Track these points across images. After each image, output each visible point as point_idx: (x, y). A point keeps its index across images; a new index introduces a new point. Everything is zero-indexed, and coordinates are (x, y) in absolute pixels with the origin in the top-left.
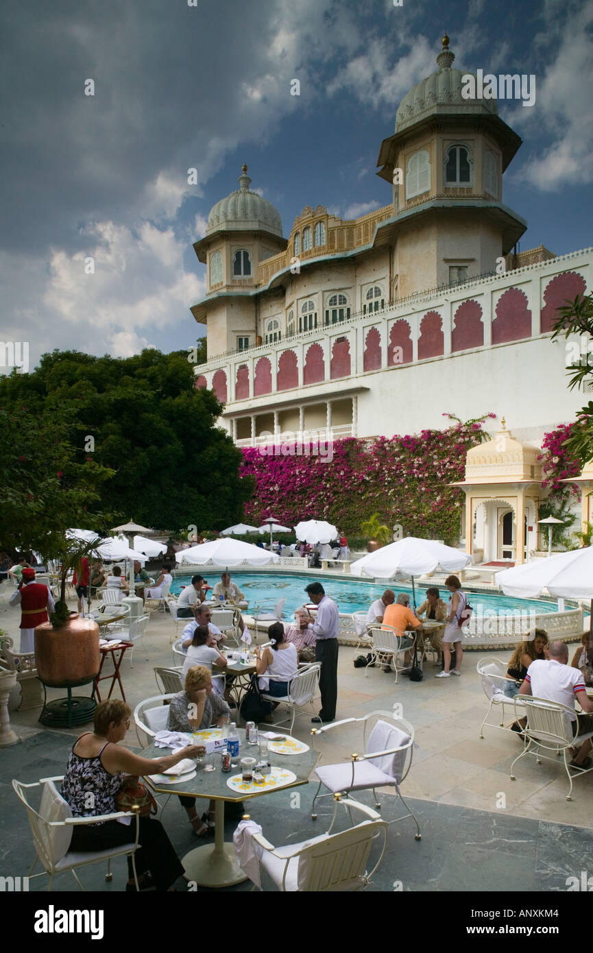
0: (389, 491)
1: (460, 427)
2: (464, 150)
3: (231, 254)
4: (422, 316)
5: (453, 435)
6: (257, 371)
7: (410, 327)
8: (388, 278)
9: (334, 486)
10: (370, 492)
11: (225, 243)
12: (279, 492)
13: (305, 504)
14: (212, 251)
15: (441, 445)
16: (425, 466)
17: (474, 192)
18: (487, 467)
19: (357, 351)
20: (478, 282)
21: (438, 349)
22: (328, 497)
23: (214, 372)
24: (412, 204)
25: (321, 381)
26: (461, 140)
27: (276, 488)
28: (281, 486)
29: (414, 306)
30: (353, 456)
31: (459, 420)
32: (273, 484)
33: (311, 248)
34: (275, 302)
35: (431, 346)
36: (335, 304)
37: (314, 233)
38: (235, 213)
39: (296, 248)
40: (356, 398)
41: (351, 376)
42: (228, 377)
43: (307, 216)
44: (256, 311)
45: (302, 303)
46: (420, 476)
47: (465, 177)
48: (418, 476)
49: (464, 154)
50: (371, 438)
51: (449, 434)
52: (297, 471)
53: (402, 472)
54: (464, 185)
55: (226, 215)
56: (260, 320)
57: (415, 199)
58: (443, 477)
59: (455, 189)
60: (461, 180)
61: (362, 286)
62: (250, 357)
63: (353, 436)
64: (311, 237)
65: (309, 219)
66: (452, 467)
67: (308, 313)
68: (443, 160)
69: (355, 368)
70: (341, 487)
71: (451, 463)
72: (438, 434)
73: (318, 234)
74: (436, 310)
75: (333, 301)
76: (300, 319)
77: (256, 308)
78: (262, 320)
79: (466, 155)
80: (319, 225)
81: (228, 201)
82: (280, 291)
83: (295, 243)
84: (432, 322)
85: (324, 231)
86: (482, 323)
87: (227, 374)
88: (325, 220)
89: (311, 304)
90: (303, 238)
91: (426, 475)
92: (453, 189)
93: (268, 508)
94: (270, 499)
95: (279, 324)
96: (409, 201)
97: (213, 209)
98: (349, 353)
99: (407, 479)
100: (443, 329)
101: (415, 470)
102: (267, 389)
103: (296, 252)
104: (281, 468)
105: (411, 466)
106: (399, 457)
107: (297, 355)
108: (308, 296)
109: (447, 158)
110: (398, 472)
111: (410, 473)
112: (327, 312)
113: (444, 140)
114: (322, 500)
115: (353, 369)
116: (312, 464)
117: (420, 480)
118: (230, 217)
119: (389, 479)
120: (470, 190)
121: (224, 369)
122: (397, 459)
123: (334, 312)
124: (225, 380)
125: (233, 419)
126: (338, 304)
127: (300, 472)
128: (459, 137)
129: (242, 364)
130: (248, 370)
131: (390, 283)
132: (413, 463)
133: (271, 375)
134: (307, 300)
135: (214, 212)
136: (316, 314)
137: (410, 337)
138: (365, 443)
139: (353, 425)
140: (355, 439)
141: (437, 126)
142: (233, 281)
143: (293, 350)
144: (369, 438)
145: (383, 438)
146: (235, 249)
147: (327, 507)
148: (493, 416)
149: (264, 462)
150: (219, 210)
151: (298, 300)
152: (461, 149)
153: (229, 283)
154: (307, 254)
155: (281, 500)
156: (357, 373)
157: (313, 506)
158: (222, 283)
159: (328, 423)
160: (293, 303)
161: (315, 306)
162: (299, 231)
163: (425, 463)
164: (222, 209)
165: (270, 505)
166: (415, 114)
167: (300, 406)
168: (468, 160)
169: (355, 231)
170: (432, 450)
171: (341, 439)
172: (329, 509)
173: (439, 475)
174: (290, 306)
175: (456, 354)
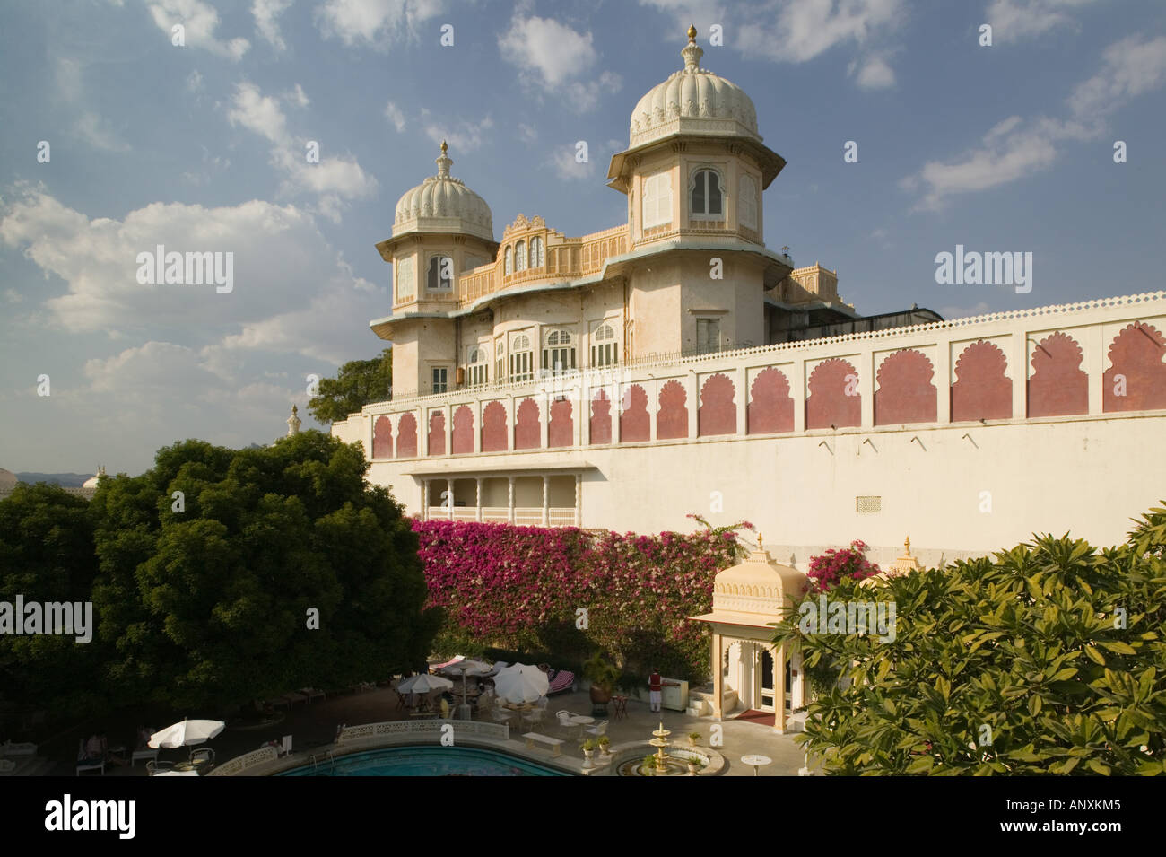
0: (620, 605)
1: (708, 535)
2: (714, 175)
3: (425, 261)
4: (662, 384)
5: (699, 544)
6: (455, 421)
7: (647, 397)
8: (622, 317)
9: (553, 588)
10: (597, 602)
11: (416, 246)
12: (482, 586)
13: (517, 606)
14: (399, 254)
15: (685, 553)
16: (666, 578)
17: (727, 228)
18: (739, 598)
19: (581, 419)
20: (729, 353)
21: (681, 430)
22: (545, 602)
23: (401, 414)
24: (651, 236)
25: (536, 447)
26: (711, 163)
27: (479, 581)
28: (485, 579)
29: (651, 371)
30: (576, 552)
31: (707, 524)
32: (474, 575)
33: (526, 268)
34: (480, 327)
35: (672, 425)
36: (556, 342)
37: (530, 251)
38: (430, 209)
39: (507, 265)
40: (580, 476)
41: (573, 447)
42: (418, 424)
43: (520, 228)
44: (457, 335)
45: (514, 336)
46: (659, 591)
47: (716, 207)
48: (656, 591)
49: (714, 179)
50: (600, 530)
51: (694, 541)
52: (506, 563)
53: (636, 582)
54: (715, 217)
55: (418, 210)
56: (461, 347)
57: (654, 230)
58: (688, 596)
59: (703, 223)
60: (711, 211)
61: (590, 322)
62: (448, 402)
63: (576, 525)
64: (526, 253)
65: (523, 232)
66: (698, 586)
67: (521, 350)
68: (688, 186)
69: (579, 437)
70: (561, 590)
71: (697, 580)
72: (681, 538)
73: (534, 251)
74: (679, 380)
75: (553, 339)
76: (512, 356)
77: (457, 332)
78: (464, 348)
79: (717, 180)
80: (535, 240)
81: (421, 192)
82: (488, 314)
83: (505, 258)
84: (673, 394)
85: (542, 249)
86: (735, 406)
87: (417, 420)
88: (544, 236)
89: (526, 340)
90: (516, 254)
91: (667, 591)
92: (701, 222)
93: (469, 605)
94: (471, 593)
95: (486, 356)
96: (647, 232)
97: (401, 200)
98: (572, 417)
99: (642, 593)
100: (687, 405)
101: (652, 582)
102: (468, 448)
103: (507, 270)
104: (485, 554)
105: (648, 577)
106: (632, 562)
107: (506, 410)
108: (523, 329)
109: (694, 184)
110: (632, 581)
111: (647, 586)
112: (546, 352)
113: (688, 162)
114: (537, 604)
115: (576, 438)
116: (525, 556)
117: (658, 595)
118: (423, 213)
119: (621, 589)
120: (721, 224)
121: (413, 413)
122: (631, 565)
123: (555, 352)
124: (415, 427)
125: (425, 479)
126: (559, 342)
127: (508, 564)
128: (708, 159)
129: (437, 409)
130: (444, 419)
131: (625, 325)
132: (650, 573)
133: (473, 429)
134: (521, 333)
135: (402, 204)
136: (531, 353)
137: (647, 409)
138: (591, 536)
139: (576, 510)
140: (579, 529)
141: (681, 145)
142: (427, 296)
143: (501, 402)
144: (597, 530)
145: (614, 534)
146: (430, 256)
147: (543, 614)
148: (748, 525)
149: (464, 544)
150: (409, 201)
151: (508, 332)
152: (710, 173)
153: (422, 299)
154: (520, 276)
155: (485, 597)
156: (581, 445)
157: (526, 610)
158: (412, 297)
159: (545, 503)
160: (503, 334)
161: (531, 342)
162: (511, 244)
163: (665, 574)
164: (413, 202)
165: (471, 600)
166: (653, 125)
167: (510, 477)
168: (719, 187)
169: (581, 253)
170: (674, 558)
171: (561, 527)
172: (546, 616)
173: (682, 593)
174: (500, 336)
175: (702, 439)
